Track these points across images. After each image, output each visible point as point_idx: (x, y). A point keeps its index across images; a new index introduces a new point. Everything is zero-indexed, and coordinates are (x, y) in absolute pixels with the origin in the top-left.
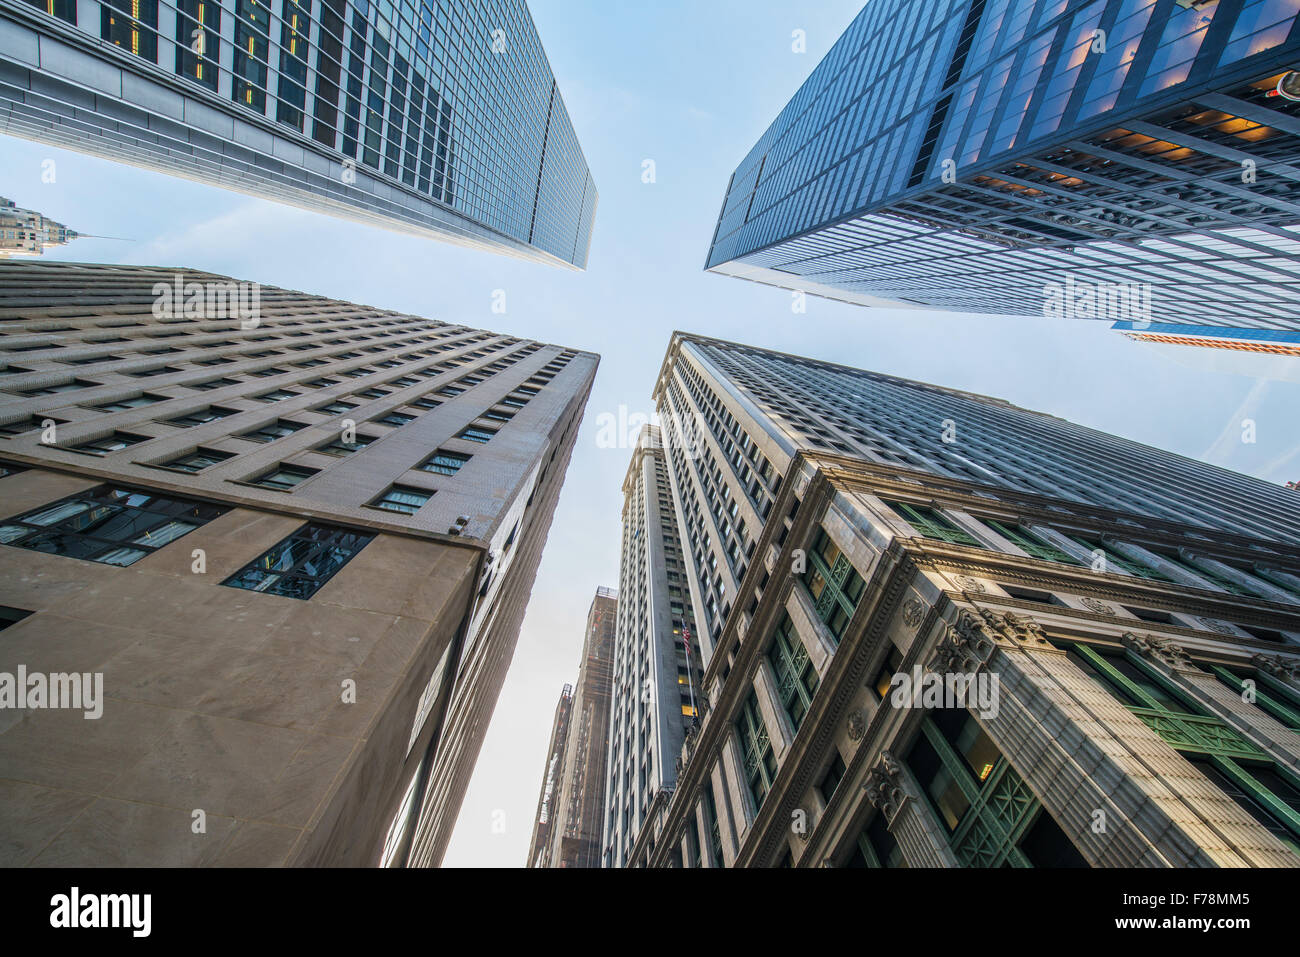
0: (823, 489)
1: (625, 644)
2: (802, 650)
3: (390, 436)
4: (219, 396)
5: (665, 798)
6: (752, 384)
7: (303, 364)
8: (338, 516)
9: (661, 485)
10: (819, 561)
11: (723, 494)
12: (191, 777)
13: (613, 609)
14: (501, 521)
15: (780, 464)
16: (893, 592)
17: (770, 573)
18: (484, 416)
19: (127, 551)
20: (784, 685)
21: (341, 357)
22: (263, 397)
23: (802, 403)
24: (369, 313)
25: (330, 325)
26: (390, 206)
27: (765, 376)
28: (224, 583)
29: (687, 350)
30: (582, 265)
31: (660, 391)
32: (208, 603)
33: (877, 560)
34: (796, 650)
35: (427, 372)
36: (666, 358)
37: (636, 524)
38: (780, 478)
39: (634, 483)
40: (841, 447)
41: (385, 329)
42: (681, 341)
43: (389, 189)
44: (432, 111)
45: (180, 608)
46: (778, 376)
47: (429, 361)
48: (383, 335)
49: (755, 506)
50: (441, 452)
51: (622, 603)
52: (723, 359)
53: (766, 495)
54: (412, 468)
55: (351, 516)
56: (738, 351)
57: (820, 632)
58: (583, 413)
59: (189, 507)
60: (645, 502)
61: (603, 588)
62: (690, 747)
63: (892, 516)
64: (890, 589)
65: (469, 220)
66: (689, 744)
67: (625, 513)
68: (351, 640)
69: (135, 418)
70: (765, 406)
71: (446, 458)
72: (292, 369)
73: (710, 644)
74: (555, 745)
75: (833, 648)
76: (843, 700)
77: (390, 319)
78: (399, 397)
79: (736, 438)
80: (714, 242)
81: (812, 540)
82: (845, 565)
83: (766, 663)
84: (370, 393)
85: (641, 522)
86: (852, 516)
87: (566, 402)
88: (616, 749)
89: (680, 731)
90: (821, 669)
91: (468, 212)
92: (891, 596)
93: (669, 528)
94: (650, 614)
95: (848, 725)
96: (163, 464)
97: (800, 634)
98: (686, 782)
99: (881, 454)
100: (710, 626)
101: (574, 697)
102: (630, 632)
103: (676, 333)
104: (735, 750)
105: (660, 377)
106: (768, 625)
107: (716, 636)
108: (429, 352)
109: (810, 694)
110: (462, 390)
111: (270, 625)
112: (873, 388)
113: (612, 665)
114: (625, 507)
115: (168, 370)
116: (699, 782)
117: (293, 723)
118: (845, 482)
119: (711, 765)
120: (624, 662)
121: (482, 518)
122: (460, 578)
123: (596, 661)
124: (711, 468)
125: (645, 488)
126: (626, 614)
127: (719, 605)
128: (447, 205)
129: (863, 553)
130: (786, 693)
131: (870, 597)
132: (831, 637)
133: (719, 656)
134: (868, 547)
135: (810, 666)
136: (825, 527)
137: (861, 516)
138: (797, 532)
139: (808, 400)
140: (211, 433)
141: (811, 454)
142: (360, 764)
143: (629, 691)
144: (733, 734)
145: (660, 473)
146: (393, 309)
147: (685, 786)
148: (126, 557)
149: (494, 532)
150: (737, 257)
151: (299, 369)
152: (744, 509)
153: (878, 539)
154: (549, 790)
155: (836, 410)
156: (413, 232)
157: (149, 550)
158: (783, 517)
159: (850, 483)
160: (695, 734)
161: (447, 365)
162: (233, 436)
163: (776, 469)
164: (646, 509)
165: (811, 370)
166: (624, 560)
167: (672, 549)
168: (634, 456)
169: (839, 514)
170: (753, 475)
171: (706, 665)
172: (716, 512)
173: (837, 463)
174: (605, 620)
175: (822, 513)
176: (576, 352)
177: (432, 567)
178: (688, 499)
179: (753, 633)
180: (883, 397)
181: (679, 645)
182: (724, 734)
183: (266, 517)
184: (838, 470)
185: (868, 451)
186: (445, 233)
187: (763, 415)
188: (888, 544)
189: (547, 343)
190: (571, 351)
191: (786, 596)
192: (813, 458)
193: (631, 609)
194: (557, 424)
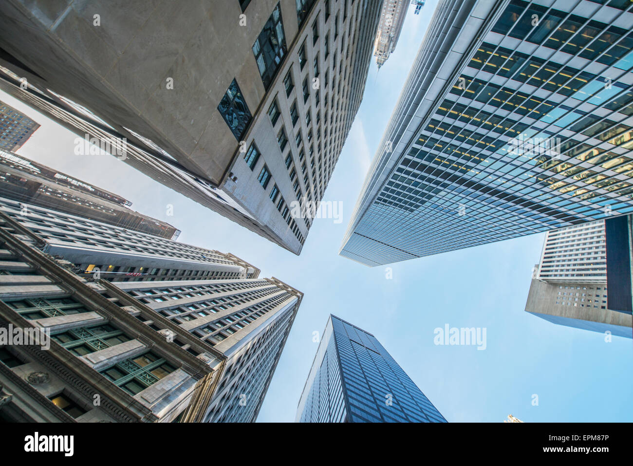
0: (200, 372)
1: (144, 239)
2: (104, 346)
3: (282, 157)
4: (312, 98)
5: (41, 245)
6: (269, 333)
7: (319, 131)
8: (252, 129)
9: (227, 274)
10: (157, 364)
11: (213, 309)
12: (150, 43)
13: (166, 236)
14: (230, 196)
15: (221, 346)
16: (122, 415)
17: (159, 332)
18: (282, 198)
19: (258, 50)
20: (85, 331)
21: (319, 146)
22: (309, 114)
23: (253, 362)
24: (335, 160)
25: (333, 144)
26: (376, 179)
27: (272, 342)
28: (235, 80)
29: (293, 299)
30: (341, 254)
31: (275, 281)
32: (228, 72)
33: (147, 405)
34: (106, 342)
35: (306, 178)
36: (291, 288)
37: (209, 257)
38: (213, 344)
39: (232, 260)
40: (223, 385)
41: (327, 165)
42: (298, 297)
43: (383, 181)
44: (411, 204)
45: (229, 61)
46: (270, 349)
47: (311, 179)
48: (325, 164)
49: (201, 327)
50: (270, 176)
51: (168, 242)
52: (285, 318)
53: (206, 336)
54: (265, 163)
55: (251, 134)
56: (288, 327)
57: (112, 360)
58: (273, 242)
59: (271, 76)
60: (220, 264)
61: (179, 234)
62: (67, 266)
63: (173, 417)
64: (125, 412)
65: (367, 209)
66: (70, 266)
67: (216, 252)
68: (192, 121)
69: (310, 67)
70: (256, 340)
71: (267, 178)
72: (318, 127)
73: (128, 288)
74: (99, 191)
75: (97, 368)
76: (60, 371)
77: (331, 168)
78: (298, 164)
79: (242, 321)
80: (343, 321)
81: (171, 361)
82: (150, 381)
83: (104, 322)
84: (302, 154)
85: (209, 260)
86: (180, 390)
87: (280, 236)
88: (83, 223)
89: (79, 262)
90: (87, 358)
91: (371, 209)
92: (120, 413)
93: (202, 275)
94: (157, 256)
95: (41, 373)
96: (290, 73)
97: (115, 347)
98: (45, 260)
99: (212, 411)
100: (138, 290)
101: (123, 206)
102: (150, 243)
103: (303, 295)
104: (54, 294)
105: (282, 283)
106: (127, 326)
107: (131, 293)
108: (315, 180)
109: (72, 349)
110: (295, 191)
111: (210, 91)
112: (252, 407)
113: (134, 230)
114: (219, 253)
115: (326, 84)
116: (42, 268)
117: (160, 88)
118: (201, 387)
119: (50, 277)
120: (134, 237)
121: (234, 188)
122: (208, 173)
123: (140, 221)
124: (229, 304)
125: (227, 265)
126: (161, 243)
127: (149, 297)
128: (374, 202)
129: (154, 395)
130: (79, 332)
131: (124, 398)
132: (106, 367)
133: (118, 292)
134: (157, 399)
135: (91, 350)
136: (177, 371)
137: (178, 396)
138: (179, 352)
139: (254, 366)
140: (298, 91)
141: (223, 366)
142: (127, 109)
143: (116, 236)
144: (65, 293)
145: (234, 274)
146: (335, 170)
147: (43, 258)
148: (256, 49)
149: (226, 192)
150: (334, 333)
151: (317, 129)
152: (202, 320)
153: (160, 407)
154: (74, 182)
155: (245, 383)
156: (365, 184)
157: (257, 57)
158: (191, 344)
159: (200, 390)
160: (74, 270)
161: (308, 186)
162: (296, 99)
163: (220, 342)
164: (216, 264)
165: (270, 369)
166: (191, 247)
167: (190, 275)
168: (246, 263)
169: (183, 381)
170: (219, 328)
171: (116, 284)
172: (204, 303)
173: (214, 382)
174: (162, 231)
175: (187, 370)
176: (303, 245)
177: (217, 162)
178: (215, 288)
179: (126, 316)
180: (245, 413)
181: (133, 269)
182: (67, 288)
183: (259, 102)
184: (209, 383)
185: (216, 403)
186: (363, 197)
187: (251, 338)
188: (155, 413)
189: (309, 232)
190: (303, 242)
191: (142, 340)
192: (221, 367)
193: (163, 246)
194: (271, 230)
